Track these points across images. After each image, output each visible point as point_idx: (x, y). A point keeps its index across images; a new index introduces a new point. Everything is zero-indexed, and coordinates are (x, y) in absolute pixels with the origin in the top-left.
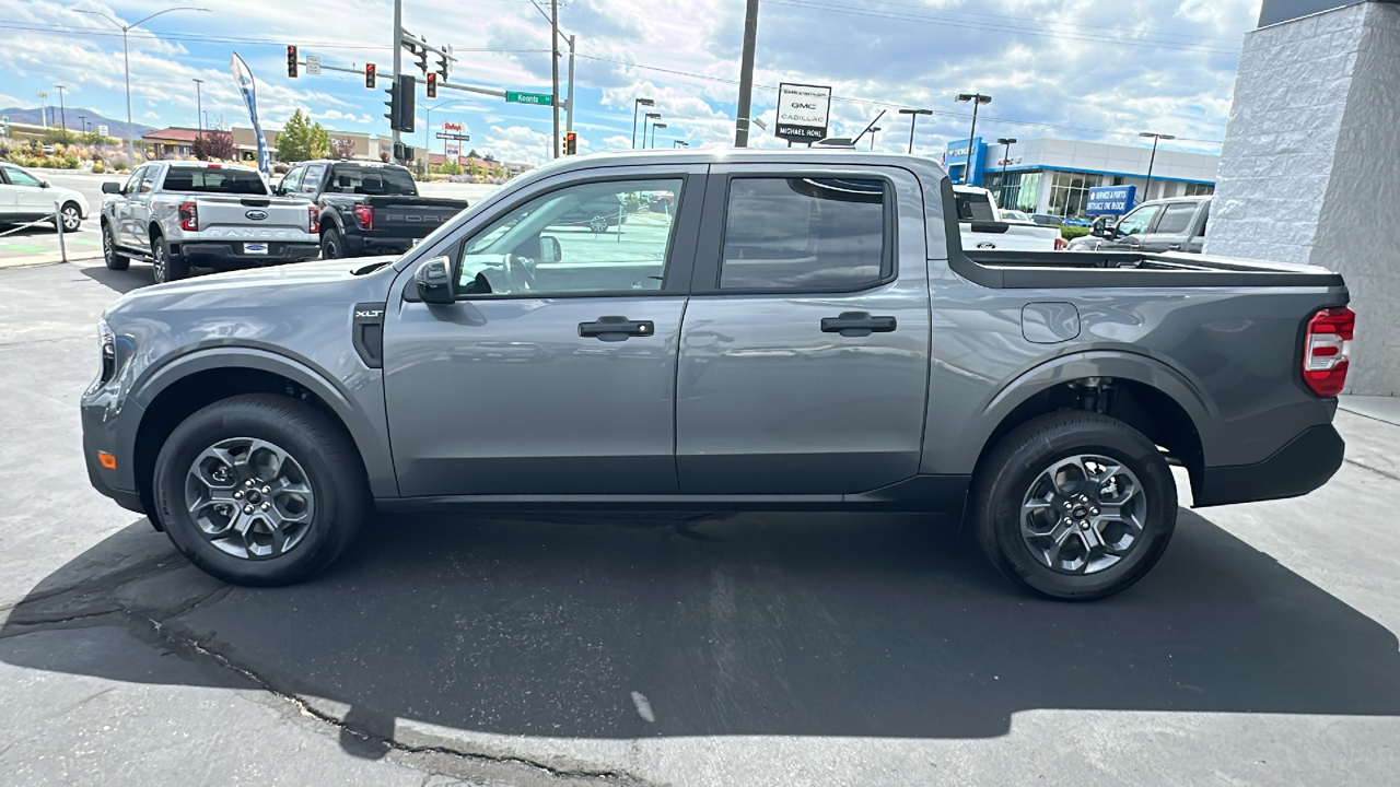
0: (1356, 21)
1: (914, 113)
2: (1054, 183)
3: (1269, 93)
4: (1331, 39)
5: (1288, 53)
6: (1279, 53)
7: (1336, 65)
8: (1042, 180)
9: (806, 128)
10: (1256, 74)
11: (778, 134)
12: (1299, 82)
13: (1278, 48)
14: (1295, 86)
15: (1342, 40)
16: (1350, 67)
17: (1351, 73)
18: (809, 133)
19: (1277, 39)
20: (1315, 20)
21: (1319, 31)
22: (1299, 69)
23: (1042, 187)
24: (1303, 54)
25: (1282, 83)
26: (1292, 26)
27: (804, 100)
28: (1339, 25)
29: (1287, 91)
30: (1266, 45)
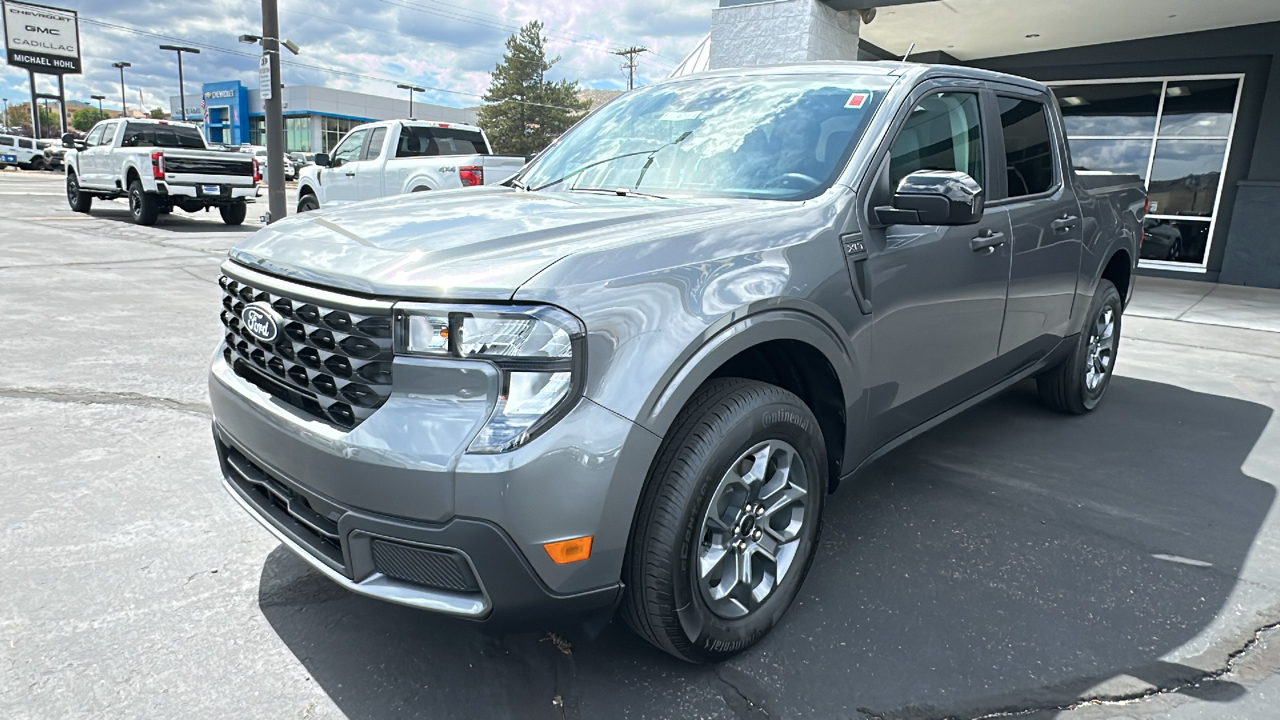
0: (804, 11)
1: (179, 50)
2: (323, 128)
3: (741, 58)
4: (786, 22)
5: (752, 28)
6: (744, 28)
7: (794, 41)
8: (310, 126)
9: (51, 57)
10: (727, 42)
11: (11, 61)
12: (765, 50)
13: (743, 24)
14: (762, 54)
15: (795, 23)
16: (805, 43)
17: (806, 47)
18: (56, 63)
19: (741, 17)
20: (771, 6)
21: (776, 14)
22: (764, 42)
23: (313, 133)
24: (766, 31)
25: (751, 51)
26: (753, 9)
27: (43, 23)
28: (791, 12)
29: (757, 57)
30: (732, 20)
